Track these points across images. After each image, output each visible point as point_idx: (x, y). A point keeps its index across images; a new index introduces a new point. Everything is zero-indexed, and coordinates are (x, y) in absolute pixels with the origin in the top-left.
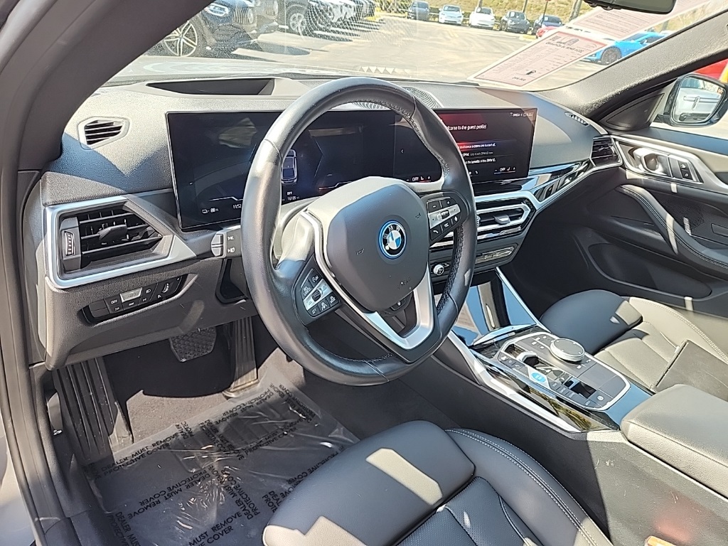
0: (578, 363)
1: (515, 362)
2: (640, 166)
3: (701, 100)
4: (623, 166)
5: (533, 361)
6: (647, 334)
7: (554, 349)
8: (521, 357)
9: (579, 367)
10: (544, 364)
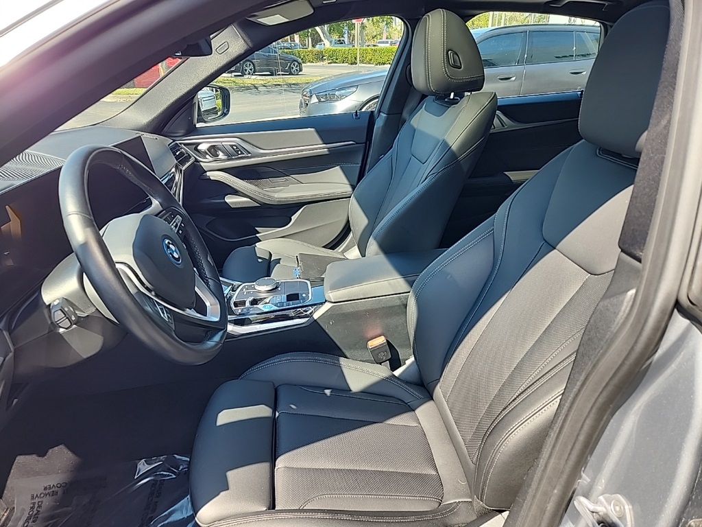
0: (277, 288)
1: (248, 309)
2: (207, 156)
3: (204, 99)
4: (196, 160)
5: (254, 302)
6: (280, 259)
7: (258, 288)
8: (248, 304)
9: (279, 289)
10: (261, 300)
